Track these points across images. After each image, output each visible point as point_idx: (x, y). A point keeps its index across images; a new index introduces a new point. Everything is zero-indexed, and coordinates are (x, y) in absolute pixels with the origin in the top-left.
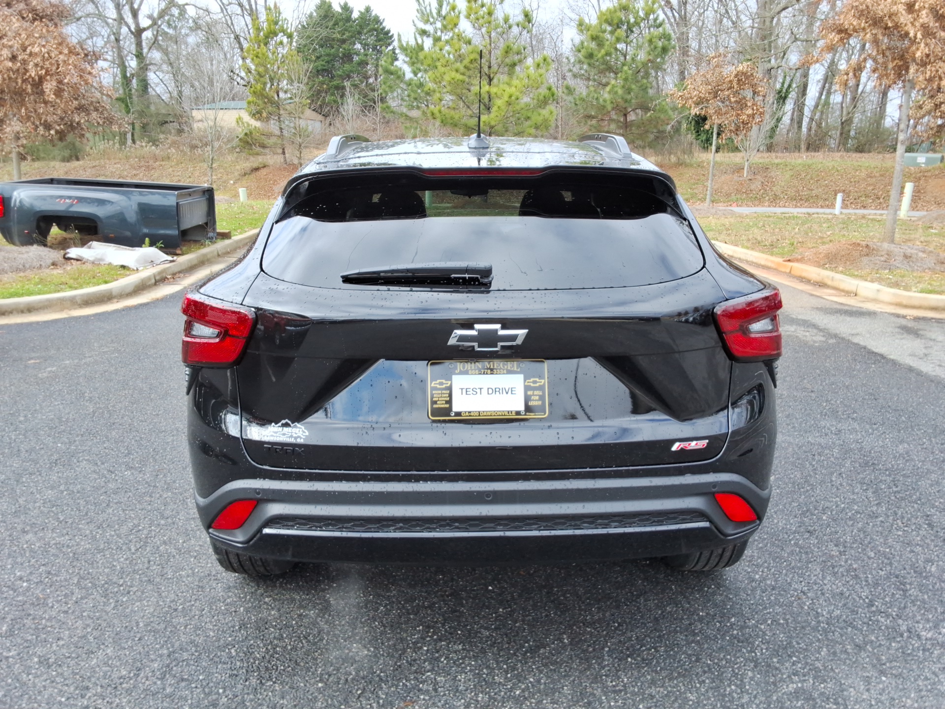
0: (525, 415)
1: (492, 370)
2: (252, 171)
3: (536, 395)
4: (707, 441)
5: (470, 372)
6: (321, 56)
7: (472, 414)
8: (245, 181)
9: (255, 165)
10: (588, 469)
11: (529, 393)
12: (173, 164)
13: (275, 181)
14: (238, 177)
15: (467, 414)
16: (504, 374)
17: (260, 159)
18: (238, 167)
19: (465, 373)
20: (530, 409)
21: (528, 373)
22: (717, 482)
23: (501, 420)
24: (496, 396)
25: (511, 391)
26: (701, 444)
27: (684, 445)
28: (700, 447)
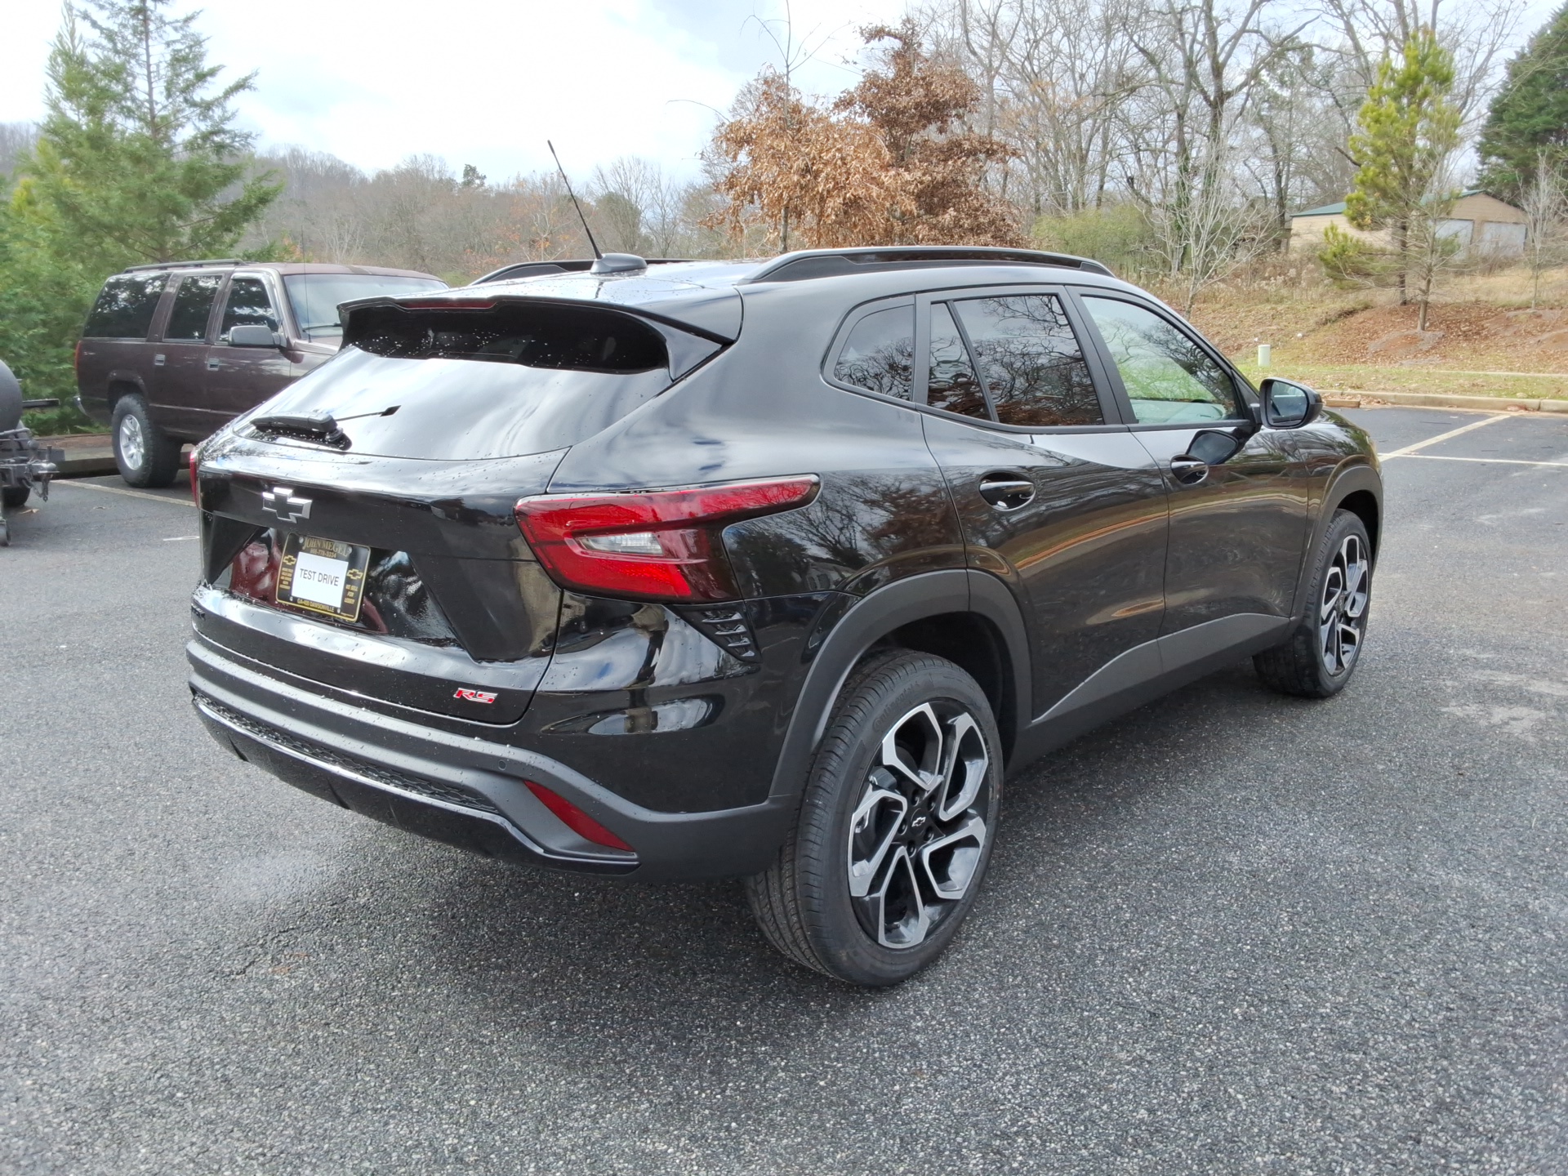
0: (339, 614)
1: (326, 551)
2: (1340, 315)
3: (352, 592)
4: (495, 695)
5: (311, 551)
6: (1547, 105)
7: (304, 602)
8: (1322, 334)
9: (1348, 306)
11: (348, 587)
12: (1218, 306)
13: (1376, 332)
14: (1314, 326)
15: (301, 602)
16: (333, 558)
17: (1362, 296)
18: (1319, 310)
19: (308, 551)
20: (346, 608)
21: (353, 561)
22: (505, 759)
23: (324, 616)
24: (323, 584)
25: (334, 581)
26: (487, 697)
27: (466, 692)
28: (486, 701)
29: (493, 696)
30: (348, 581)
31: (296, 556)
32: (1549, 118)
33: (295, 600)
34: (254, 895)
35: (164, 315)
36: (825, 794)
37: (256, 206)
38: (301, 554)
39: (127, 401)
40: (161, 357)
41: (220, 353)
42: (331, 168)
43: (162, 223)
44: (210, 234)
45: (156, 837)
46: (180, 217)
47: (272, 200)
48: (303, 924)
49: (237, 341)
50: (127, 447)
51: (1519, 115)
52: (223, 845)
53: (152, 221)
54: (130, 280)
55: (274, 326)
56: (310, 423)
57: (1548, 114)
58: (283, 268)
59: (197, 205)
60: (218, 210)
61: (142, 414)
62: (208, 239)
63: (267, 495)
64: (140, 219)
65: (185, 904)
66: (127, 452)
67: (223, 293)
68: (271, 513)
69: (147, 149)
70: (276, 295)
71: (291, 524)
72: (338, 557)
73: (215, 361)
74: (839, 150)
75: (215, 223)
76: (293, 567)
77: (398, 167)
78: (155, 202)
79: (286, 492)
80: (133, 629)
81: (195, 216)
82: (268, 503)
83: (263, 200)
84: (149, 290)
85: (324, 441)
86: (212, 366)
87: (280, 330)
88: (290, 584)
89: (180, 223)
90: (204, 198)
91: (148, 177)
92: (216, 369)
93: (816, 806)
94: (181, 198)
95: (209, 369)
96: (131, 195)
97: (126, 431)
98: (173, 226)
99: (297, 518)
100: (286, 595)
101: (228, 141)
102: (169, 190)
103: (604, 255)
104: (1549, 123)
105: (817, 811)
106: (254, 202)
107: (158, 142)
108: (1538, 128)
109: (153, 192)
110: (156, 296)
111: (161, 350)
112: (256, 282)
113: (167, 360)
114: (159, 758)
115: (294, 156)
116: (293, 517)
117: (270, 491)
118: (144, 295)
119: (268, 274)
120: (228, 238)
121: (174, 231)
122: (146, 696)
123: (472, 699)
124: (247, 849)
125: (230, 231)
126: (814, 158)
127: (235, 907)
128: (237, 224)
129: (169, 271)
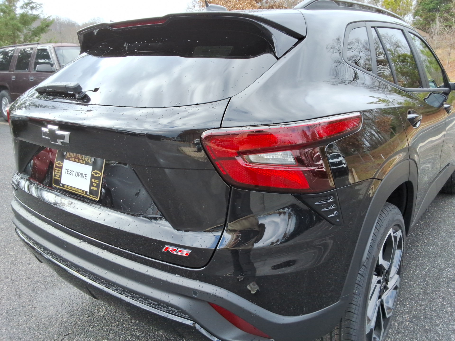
0: (89, 195)
1: (79, 159)
3: (95, 183)
4: (190, 251)
5: (71, 159)
7: (68, 187)
10: (118, 248)
11: (93, 180)
15: (66, 187)
16: (83, 164)
19: (69, 159)
20: (91, 192)
21: (95, 166)
22: (197, 290)
23: (80, 196)
24: (78, 178)
25: (85, 176)
26: (184, 252)
27: (171, 248)
28: (184, 255)
29: (189, 252)
30: (93, 177)
31: (63, 162)
32: (434, 5)
33: (63, 185)
34: (51, 311)
35: (14, 63)
36: (359, 287)
37: (45, 28)
38: (65, 161)
39: (4, 92)
40: (14, 77)
41: (34, 75)
42: (69, 22)
43: (14, 33)
44: (30, 37)
45: (8, 278)
46: (20, 31)
47: (50, 26)
48: (75, 330)
49: (39, 70)
50: (4, 108)
51: (425, 3)
52: (37, 281)
53: (10, 33)
54: (3, 51)
55: (52, 65)
56: (67, 88)
57: (434, 3)
58: (54, 45)
59: (25, 28)
60: (33, 30)
61: (9, 97)
62: (30, 39)
63: (44, 129)
64: (6, 32)
65: (20, 318)
66: (4, 110)
67: (34, 55)
68: (47, 139)
69: (7, 8)
70: (52, 55)
71: (58, 146)
72: (87, 163)
73: (32, 78)
74: (241, 4)
75: (32, 34)
76: (61, 168)
77: (89, 21)
78: (11, 26)
79: (56, 128)
80: (3, 176)
81: (25, 31)
82: (45, 134)
83: (47, 26)
84: (9, 55)
85: (75, 98)
86: (31, 79)
87: (54, 66)
88: (60, 177)
89: (19, 33)
90: (28, 25)
91: (8, 17)
92: (32, 80)
93: (354, 294)
94: (20, 25)
95: (30, 80)
96: (3, 24)
97: (4, 102)
98: (18, 34)
99: (62, 143)
100: (58, 182)
101: (35, 6)
102: (15, 22)
103: (209, 5)
104: (434, 6)
105: (355, 296)
106: (44, 26)
107: (11, 6)
108: (431, 8)
109: (10, 23)
110: (11, 56)
111: (14, 74)
112: (45, 50)
113: (16, 78)
114: (10, 235)
115: (57, 19)
116: (59, 142)
117: (46, 127)
118: (8, 56)
119: (49, 47)
120: (36, 38)
121: (18, 37)
122: (6, 205)
123: (174, 253)
124: (48, 284)
125: (37, 36)
126: (232, 7)
127: (43, 320)
128: (39, 34)
129: (15, 47)
